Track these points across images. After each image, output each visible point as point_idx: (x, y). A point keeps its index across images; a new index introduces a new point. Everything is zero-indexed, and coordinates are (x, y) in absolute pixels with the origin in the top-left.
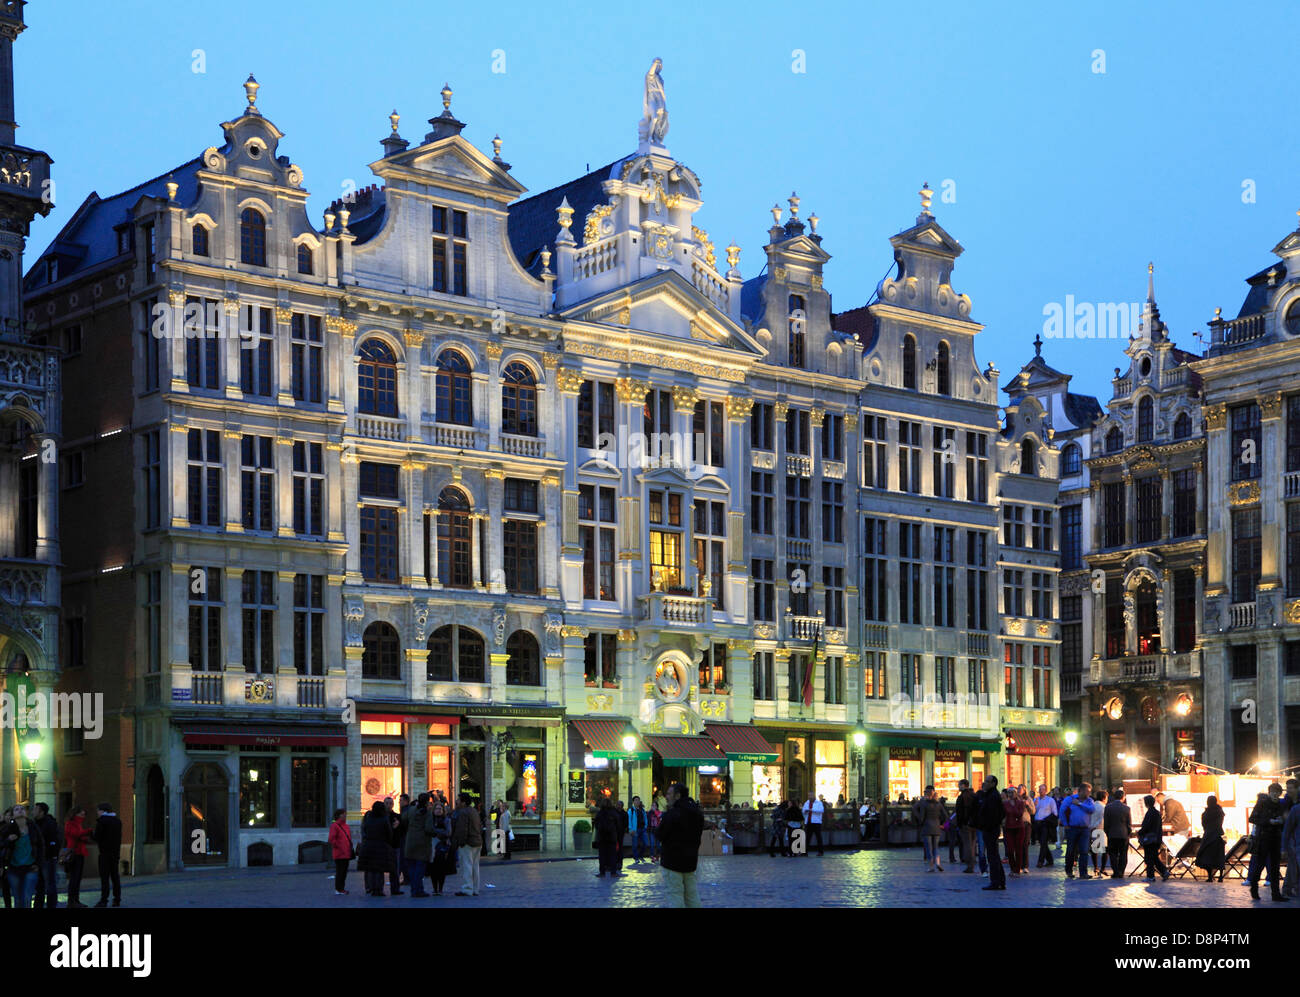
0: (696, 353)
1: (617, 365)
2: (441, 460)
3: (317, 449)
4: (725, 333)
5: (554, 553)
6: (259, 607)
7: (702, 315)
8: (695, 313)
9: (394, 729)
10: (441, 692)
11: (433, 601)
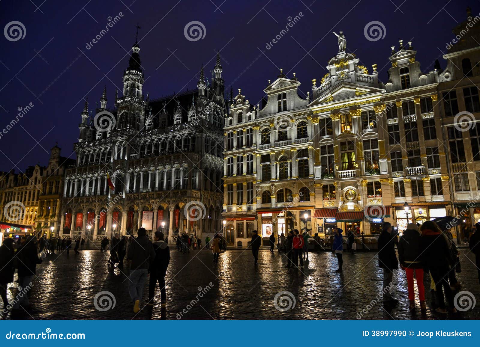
0: (356, 100)
1: (330, 112)
2: (278, 150)
3: (252, 156)
4: (369, 90)
5: (312, 166)
6: (240, 191)
7: (357, 88)
8: (355, 89)
9: (270, 215)
10: (279, 205)
11: (276, 184)
